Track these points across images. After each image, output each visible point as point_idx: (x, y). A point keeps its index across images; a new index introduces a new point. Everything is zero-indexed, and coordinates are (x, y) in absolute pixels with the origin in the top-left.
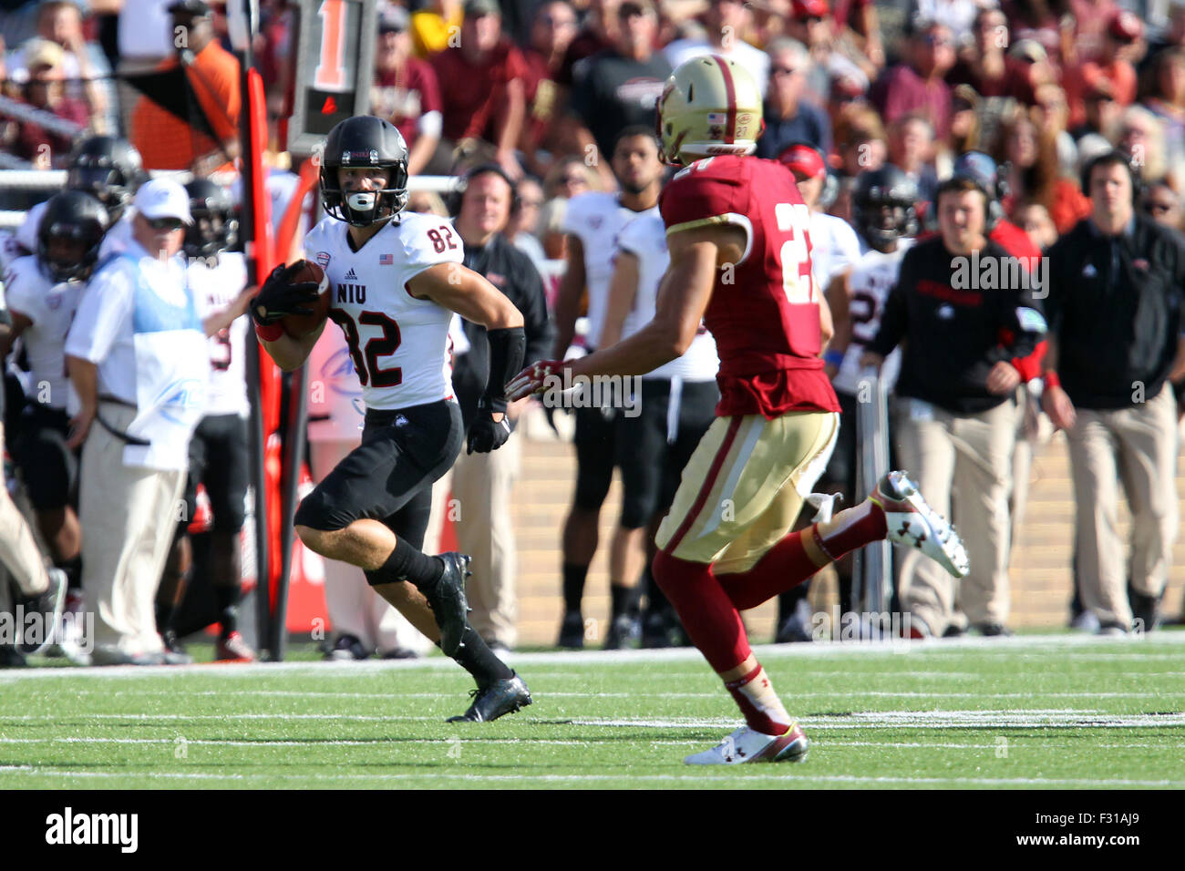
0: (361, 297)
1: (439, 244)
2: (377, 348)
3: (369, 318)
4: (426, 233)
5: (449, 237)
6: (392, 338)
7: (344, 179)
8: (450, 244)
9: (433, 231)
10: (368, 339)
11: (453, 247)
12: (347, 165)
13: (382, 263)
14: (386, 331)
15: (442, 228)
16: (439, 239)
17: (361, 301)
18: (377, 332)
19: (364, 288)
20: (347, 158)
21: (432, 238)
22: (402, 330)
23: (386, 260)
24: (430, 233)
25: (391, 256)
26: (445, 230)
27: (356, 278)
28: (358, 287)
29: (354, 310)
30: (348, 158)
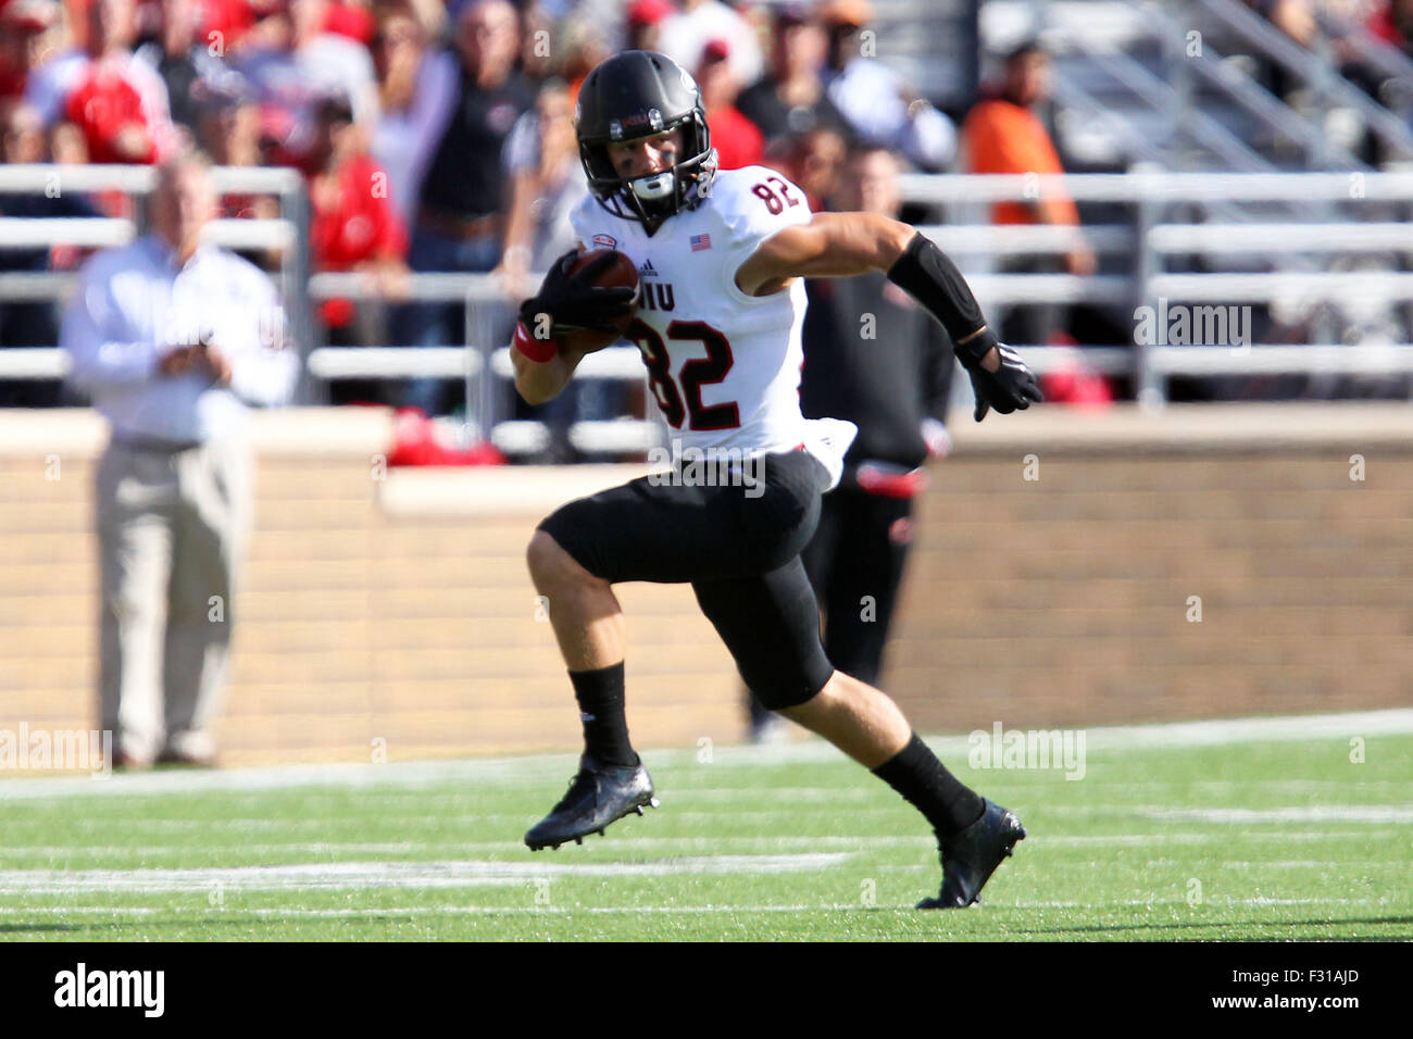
0: (666, 301)
1: (773, 203)
2: (698, 374)
3: (682, 331)
4: (750, 191)
5: (784, 189)
6: (719, 357)
7: (618, 158)
8: (788, 199)
9: (759, 187)
10: (684, 361)
11: (794, 203)
12: (619, 140)
13: (695, 249)
14: (709, 349)
15: (770, 180)
16: (771, 195)
17: (669, 307)
18: (697, 351)
19: (669, 288)
20: (617, 130)
21: (761, 196)
22: (732, 345)
23: (700, 243)
24: (756, 190)
25: (707, 237)
26: (774, 182)
27: (656, 274)
28: (660, 288)
29: (660, 321)
30: (619, 130)
